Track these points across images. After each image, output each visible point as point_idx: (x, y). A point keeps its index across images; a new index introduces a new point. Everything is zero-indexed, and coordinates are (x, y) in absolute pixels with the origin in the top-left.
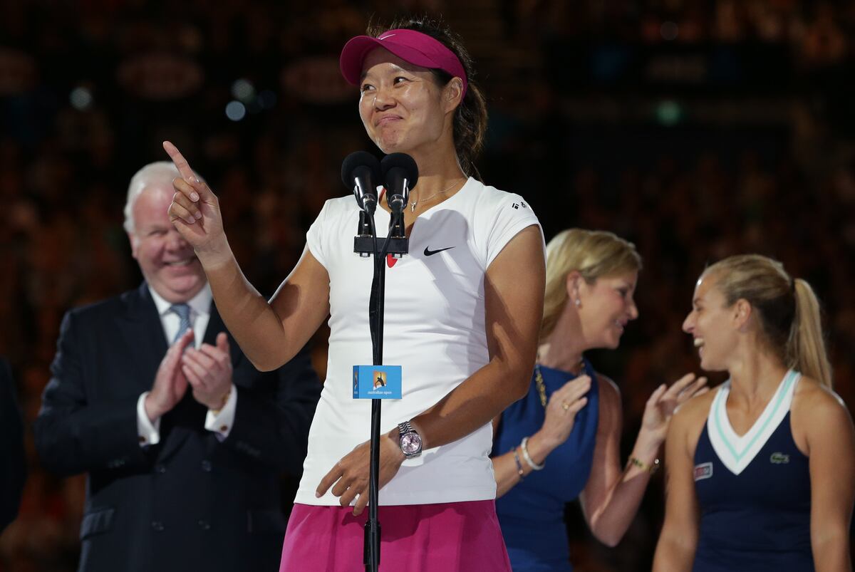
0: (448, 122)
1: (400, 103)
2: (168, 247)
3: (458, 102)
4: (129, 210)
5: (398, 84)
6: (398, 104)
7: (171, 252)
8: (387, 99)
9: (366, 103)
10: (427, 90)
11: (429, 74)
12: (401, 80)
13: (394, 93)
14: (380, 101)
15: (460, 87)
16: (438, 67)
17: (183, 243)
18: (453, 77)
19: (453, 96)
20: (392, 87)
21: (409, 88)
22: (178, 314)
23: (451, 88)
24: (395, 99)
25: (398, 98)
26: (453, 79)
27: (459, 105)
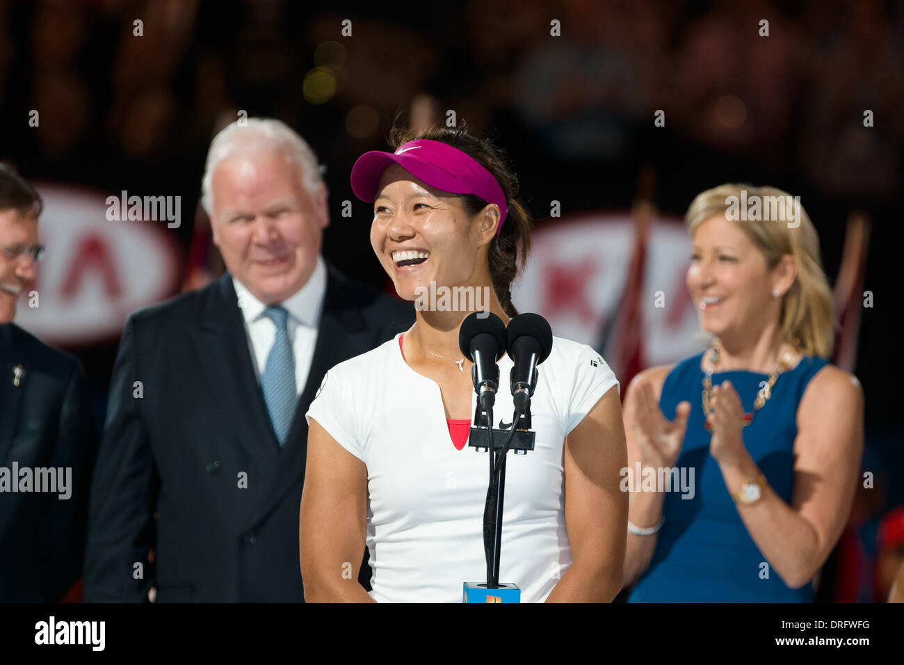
0: (481, 255)
1: (419, 233)
2: (255, 239)
3: (493, 234)
4: (208, 182)
5: (419, 210)
6: (417, 235)
7: (259, 245)
8: (403, 228)
9: (379, 228)
10: (452, 219)
11: (457, 201)
12: (423, 207)
13: (414, 221)
14: (395, 230)
15: (497, 215)
16: (469, 192)
17: (274, 235)
18: (487, 204)
19: (487, 225)
20: (412, 213)
21: (431, 215)
22: (273, 320)
23: (486, 216)
24: (413, 229)
25: (417, 228)
26: (488, 207)
27: (496, 236)
